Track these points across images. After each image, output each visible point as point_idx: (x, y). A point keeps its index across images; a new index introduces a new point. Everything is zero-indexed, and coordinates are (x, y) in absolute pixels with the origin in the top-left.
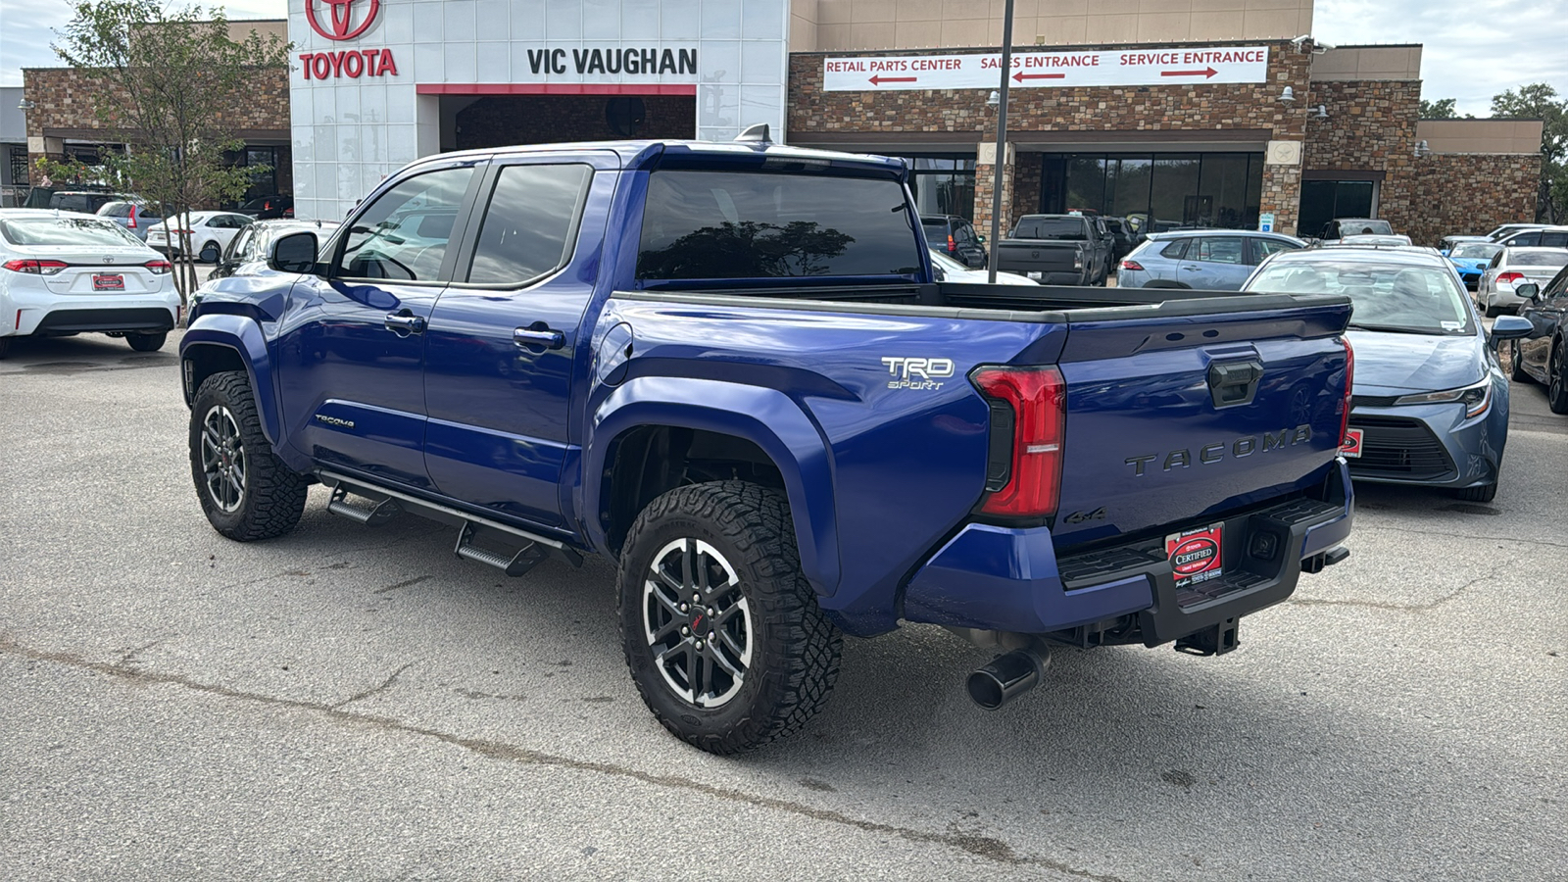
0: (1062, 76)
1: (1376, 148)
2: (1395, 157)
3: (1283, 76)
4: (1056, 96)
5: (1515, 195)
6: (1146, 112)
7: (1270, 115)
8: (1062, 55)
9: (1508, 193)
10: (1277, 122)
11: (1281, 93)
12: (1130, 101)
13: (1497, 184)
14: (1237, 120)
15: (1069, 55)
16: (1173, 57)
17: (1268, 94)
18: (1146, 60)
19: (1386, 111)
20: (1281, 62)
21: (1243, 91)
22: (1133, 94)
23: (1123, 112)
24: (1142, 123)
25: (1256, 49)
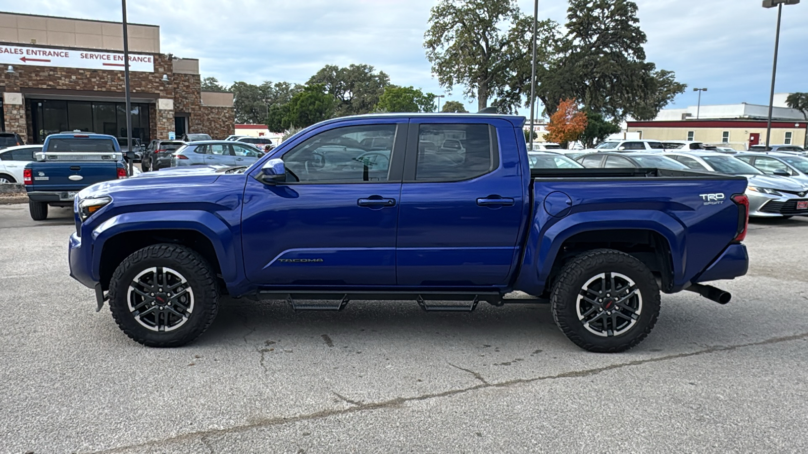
0: (49, 61)
1: (185, 103)
2: (193, 107)
3: (161, 70)
4: (47, 71)
5: (227, 123)
6: (97, 82)
7: (158, 87)
8: (48, 50)
9: (224, 122)
10: (161, 90)
11: (162, 78)
12: (88, 76)
13: (219, 119)
14: (143, 88)
15: (52, 51)
16: (108, 58)
17: (156, 77)
18: (94, 57)
19: (188, 87)
20: (160, 63)
21: (144, 75)
22: (89, 73)
23: (85, 81)
24: (96, 87)
25: (148, 56)
